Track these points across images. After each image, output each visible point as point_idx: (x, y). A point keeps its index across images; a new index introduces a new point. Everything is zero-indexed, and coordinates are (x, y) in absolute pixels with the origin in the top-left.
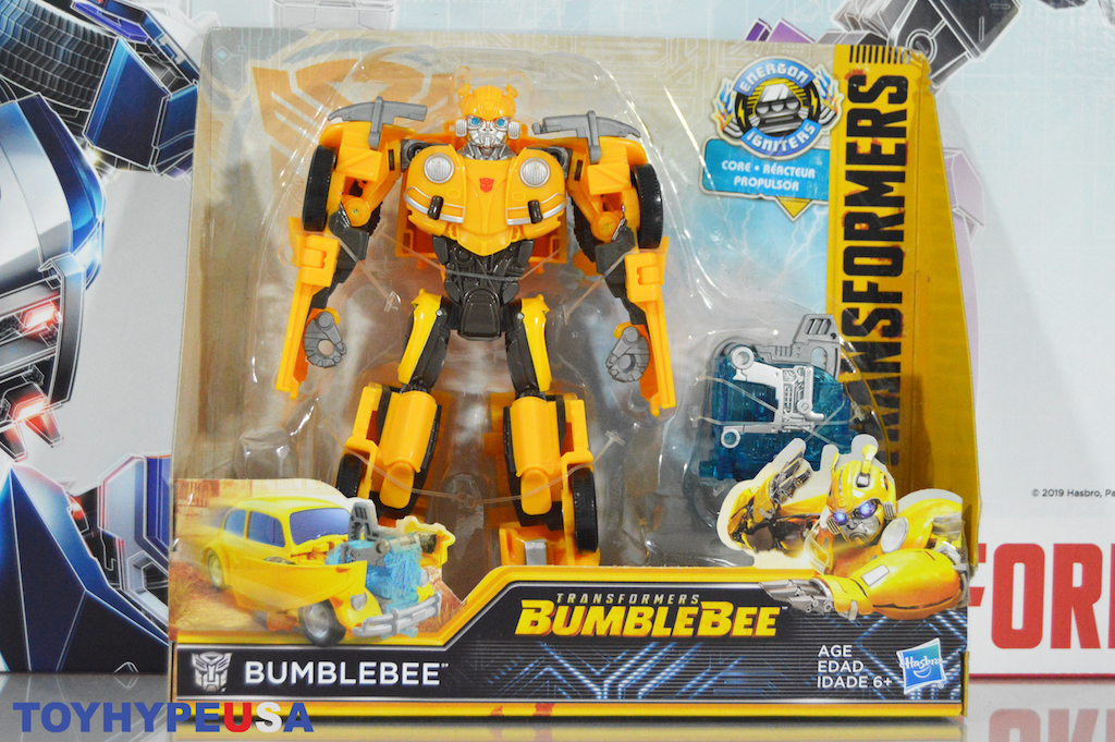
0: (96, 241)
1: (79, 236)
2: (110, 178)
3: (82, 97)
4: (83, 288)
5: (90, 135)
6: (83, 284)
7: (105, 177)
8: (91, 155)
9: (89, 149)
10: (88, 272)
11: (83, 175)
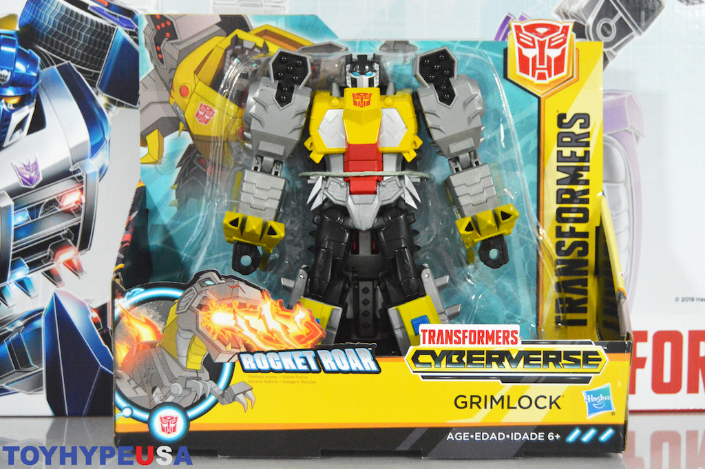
0: (105, 152)
1: (95, 149)
2: (114, 113)
3: (96, 64)
4: (98, 181)
5: (101, 87)
6: (98, 178)
7: (110, 113)
8: (102, 100)
9: (100, 96)
10: (101, 171)
11: (97, 111)
